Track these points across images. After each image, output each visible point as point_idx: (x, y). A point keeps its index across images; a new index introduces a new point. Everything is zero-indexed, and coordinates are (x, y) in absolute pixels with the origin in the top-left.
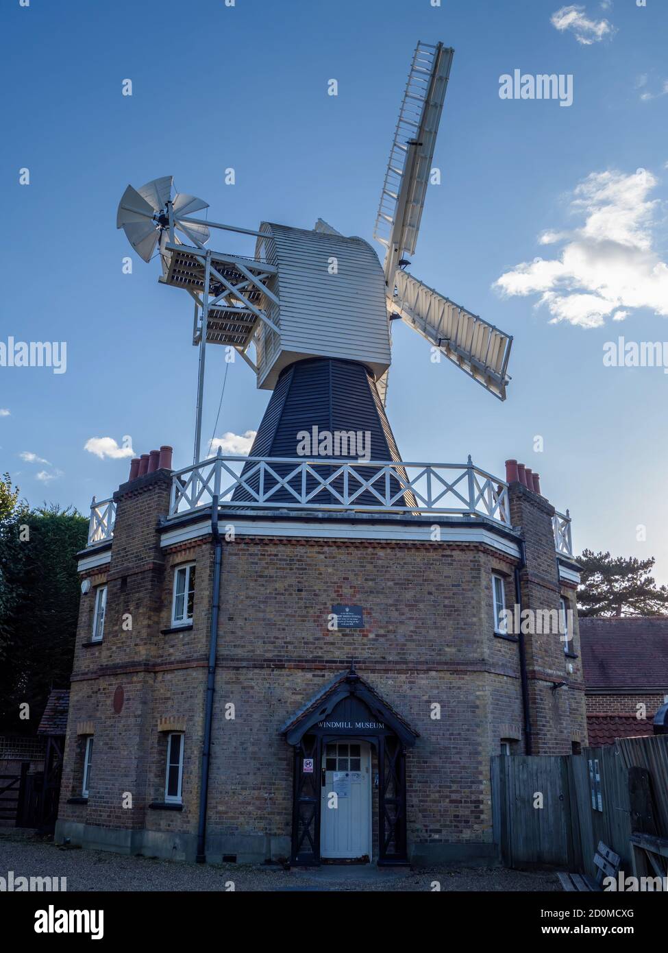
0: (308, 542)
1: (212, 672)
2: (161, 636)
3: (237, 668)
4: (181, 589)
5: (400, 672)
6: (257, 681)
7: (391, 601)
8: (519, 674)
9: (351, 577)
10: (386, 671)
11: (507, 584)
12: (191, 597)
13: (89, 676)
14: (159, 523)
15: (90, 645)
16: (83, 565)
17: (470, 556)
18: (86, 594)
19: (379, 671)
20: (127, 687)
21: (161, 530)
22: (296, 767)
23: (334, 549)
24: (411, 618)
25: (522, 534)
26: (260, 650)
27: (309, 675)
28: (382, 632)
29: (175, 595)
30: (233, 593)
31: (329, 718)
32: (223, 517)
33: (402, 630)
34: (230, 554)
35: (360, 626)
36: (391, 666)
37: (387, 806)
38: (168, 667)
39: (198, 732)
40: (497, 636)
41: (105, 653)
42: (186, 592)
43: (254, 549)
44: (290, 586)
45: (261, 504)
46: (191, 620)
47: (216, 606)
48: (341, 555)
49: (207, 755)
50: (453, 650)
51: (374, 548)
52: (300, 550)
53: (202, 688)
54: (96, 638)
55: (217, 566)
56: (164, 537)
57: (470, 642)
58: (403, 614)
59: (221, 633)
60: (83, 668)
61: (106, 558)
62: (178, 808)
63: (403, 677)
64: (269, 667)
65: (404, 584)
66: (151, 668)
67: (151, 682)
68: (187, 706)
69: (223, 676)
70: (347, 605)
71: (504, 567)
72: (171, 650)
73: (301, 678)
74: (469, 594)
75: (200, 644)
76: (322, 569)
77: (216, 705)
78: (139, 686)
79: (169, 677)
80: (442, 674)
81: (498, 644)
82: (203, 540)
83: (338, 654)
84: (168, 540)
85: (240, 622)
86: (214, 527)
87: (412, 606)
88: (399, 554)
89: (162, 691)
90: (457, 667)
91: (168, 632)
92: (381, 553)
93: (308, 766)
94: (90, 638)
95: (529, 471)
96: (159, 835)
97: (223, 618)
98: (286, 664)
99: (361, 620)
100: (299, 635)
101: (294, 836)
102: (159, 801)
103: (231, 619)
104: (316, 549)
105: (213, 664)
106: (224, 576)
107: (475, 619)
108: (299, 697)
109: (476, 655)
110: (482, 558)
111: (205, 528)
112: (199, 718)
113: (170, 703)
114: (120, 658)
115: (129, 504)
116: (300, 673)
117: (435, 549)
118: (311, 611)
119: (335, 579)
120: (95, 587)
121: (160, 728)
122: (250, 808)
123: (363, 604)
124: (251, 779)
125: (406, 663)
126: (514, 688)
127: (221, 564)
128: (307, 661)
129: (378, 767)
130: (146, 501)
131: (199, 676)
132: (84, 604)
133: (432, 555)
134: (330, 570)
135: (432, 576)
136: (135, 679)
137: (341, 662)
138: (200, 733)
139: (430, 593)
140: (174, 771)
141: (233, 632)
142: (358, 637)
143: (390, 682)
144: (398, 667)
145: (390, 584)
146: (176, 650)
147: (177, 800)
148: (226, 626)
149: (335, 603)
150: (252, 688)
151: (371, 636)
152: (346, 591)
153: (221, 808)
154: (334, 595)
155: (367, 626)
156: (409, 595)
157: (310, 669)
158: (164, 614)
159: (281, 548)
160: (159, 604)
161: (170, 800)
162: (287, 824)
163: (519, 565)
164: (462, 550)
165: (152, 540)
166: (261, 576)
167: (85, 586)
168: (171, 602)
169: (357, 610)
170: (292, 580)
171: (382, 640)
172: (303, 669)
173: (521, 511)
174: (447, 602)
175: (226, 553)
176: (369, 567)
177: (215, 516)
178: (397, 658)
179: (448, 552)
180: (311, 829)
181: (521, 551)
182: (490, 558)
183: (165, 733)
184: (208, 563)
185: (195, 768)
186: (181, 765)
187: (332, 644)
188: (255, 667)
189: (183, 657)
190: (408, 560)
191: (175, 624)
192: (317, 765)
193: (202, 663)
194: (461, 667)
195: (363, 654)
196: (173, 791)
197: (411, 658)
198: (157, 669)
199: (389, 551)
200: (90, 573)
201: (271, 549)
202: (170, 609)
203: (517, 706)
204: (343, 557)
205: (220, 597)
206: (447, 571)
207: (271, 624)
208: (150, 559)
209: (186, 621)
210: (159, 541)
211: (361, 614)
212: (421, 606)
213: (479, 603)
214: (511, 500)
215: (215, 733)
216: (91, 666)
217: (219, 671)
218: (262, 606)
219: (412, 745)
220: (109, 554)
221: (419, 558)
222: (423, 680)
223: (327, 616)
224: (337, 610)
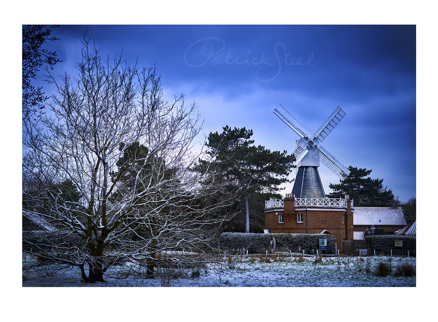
0: (319, 211)
3: (310, 229)
4: (299, 217)
7: (330, 220)
8: (345, 229)
9: (324, 216)
11: (345, 216)
14: (293, 207)
16: (276, 210)
17: (340, 213)
18: (277, 215)
19: (328, 229)
20: (291, 231)
23: (322, 212)
24: (332, 222)
25: (347, 208)
26: (313, 227)
28: (328, 224)
29: (298, 218)
30: (308, 218)
33: (331, 224)
34: (308, 213)
36: (330, 229)
38: (298, 228)
40: (343, 224)
41: (285, 226)
43: (311, 212)
45: (312, 205)
46: (302, 222)
47: (306, 221)
50: (338, 226)
52: (317, 212)
54: (280, 223)
56: (295, 209)
60: (278, 227)
61: (282, 210)
64: (314, 229)
66: (295, 229)
69: (308, 230)
71: (344, 214)
72: (299, 226)
74: (340, 218)
75: (305, 226)
76: (320, 215)
78: (294, 231)
79: (298, 230)
80: (336, 230)
82: (304, 211)
83: (323, 227)
85: (310, 223)
87: (332, 220)
88: (331, 213)
89: (297, 232)
90: (338, 229)
91: (297, 223)
92: (328, 213)
94: (278, 222)
97: (308, 222)
98: (316, 229)
100: (318, 224)
106: (307, 216)
107: (341, 222)
110: (342, 213)
111: (304, 209)
114: (289, 227)
115: (287, 202)
118: (319, 221)
119: (322, 216)
120: (279, 214)
126: (345, 231)
131: (305, 230)
132: (277, 217)
133: (335, 213)
135: (335, 216)
139: (335, 218)
142: (325, 225)
143: (330, 231)
145: (330, 217)
148: (308, 223)
152: (324, 218)
154: (322, 219)
155: (326, 223)
158: (296, 221)
160: (296, 219)
163: (346, 212)
165: (293, 209)
166: (312, 216)
169: (325, 221)
170: (317, 217)
172: (318, 229)
173: (347, 204)
174: (337, 220)
176: (327, 215)
177: (307, 208)
179: (337, 212)
181: (347, 210)
184: (304, 214)
188: (312, 229)
189: (301, 227)
191: (298, 222)
193: (305, 228)
195: (326, 227)
197: (332, 227)
200: (278, 212)
201: (314, 212)
203: (345, 234)
207: (314, 223)
208: (293, 213)
209: (300, 222)
212: (334, 220)
213: (341, 220)
216: (280, 227)
218: (313, 220)
221: (333, 213)
222: (334, 231)
223: (321, 222)
224: (323, 221)
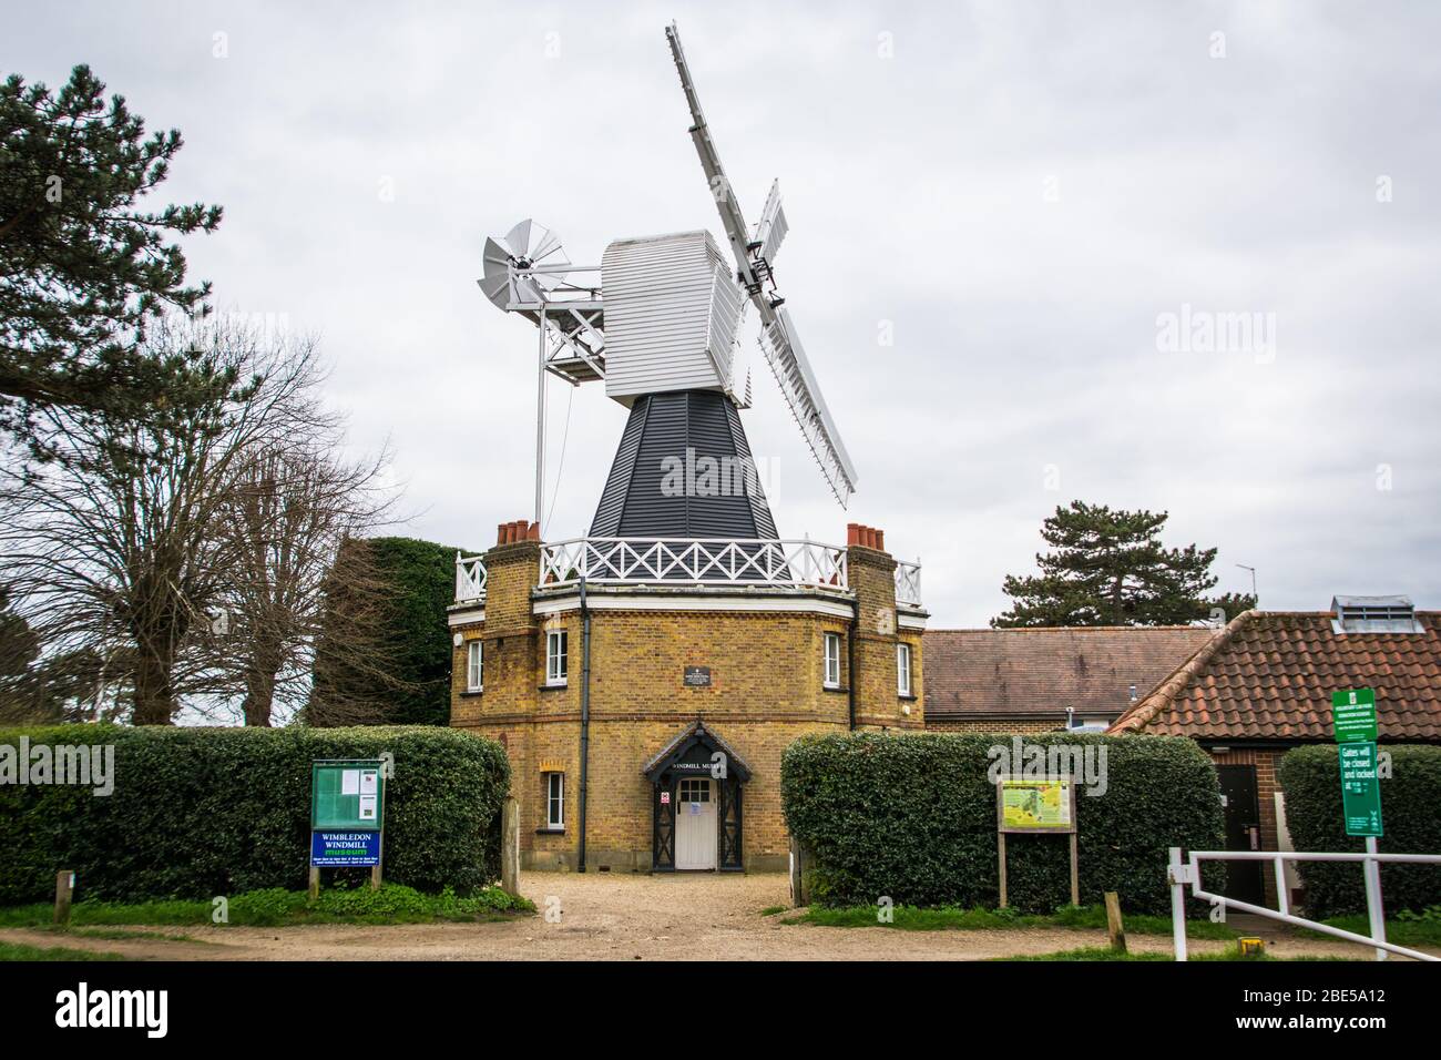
0: (664, 613)
1: (585, 724)
2: (538, 692)
3: (606, 721)
4: (554, 652)
5: (741, 722)
6: (622, 731)
7: (734, 663)
8: (848, 720)
9: (701, 643)
10: (730, 722)
11: (841, 641)
12: (564, 660)
13: (469, 723)
14: (531, 593)
15: (466, 696)
16: (454, 621)
17: (802, 623)
18: (459, 647)
19: (724, 721)
20: (510, 735)
21: (533, 600)
22: (657, 799)
23: (686, 620)
24: (751, 677)
25: (857, 597)
26: (626, 706)
27: (666, 726)
28: (727, 689)
29: (548, 656)
30: (600, 658)
31: (680, 761)
32: (589, 594)
33: (743, 687)
34: (597, 625)
35: (708, 684)
36: (733, 718)
37: (727, 828)
38: (546, 719)
39: (575, 772)
40: (826, 690)
41: (486, 705)
42: (559, 655)
43: (617, 621)
44: (649, 651)
45: (623, 580)
46: (565, 679)
47: (586, 671)
48: (692, 624)
49: (584, 791)
50: (787, 703)
51: (721, 618)
52: (657, 621)
53: (577, 737)
54: (472, 689)
55: (586, 635)
56: (536, 605)
57: (801, 697)
58: (744, 674)
59: (591, 692)
60: (462, 715)
61: (479, 616)
62: (561, 833)
63: (743, 726)
64: (632, 720)
65: (745, 648)
66: (531, 720)
67: (531, 731)
68: (565, 752)
69: (594, 728)
70: (697, 668)
71: (838, 628)
72: (549, 705)
73: (659, 729)
74: (801, 656)
75: (575, 702)
76: (676, 637)
77: (589, 751)
78: (521, 735)
79: (547, 727)
80: (776, 724)
81: (827, 697)
82: (572, 612)
83: (690, 708)
84: (539, 608)
85: (608, 683)
86: (583, 603)
87: (752, 667)
88: (743, 622)
89: (542, 739)
90: (789, 718)
91: (545, 689)
92: (726, 622)
93: (665, 798)
94: (466, 689)
95: (871, 531)
96: (545, 853)
97: (593, 680)
98: (647, 717)
99: (709, 679)
100: (655, 693)
101: (655, 851)
102: (543, 828)
103: (599, 680)
104: (671, 619)
105: (585, 719)
106: (593, 644)
107: (805, 678)
108: (658, 744)
109: (805, 707)
110: (814, 624)
111: (575, 603)
112: (576, 762)
113: (550, 748)
114: (501, 710)
115: (499, 569)
116: (658, 724)
117: (773, 618)
118: (667, 672)
119: (687, 644)
120: (468, 642)
121: (541, 770)
122: (620, 831)
123: (710, 666)
124: (620, 809)
125: (746, 715)
127: (589, 634)
128: (663, 714)
129: (722, 799)
130: (517, 571)
131: (575, 728)
132: (458, 657)
133: (771, 622)
134: (683, 637)
135: (770, 641)
136: (517, 728)
137: (692, 715)
138: (578, 774)
139: (768, 656)
140: (555, 804)
141: (602, 692)
142: (706, 694)
143: (733, 730)
144: (740, 718)
145: (734, 648)
146: (553, 706)
147: (559, 826)
148: (595, 687)
149: (687, 665)
150: (619, 736)
151: (718, 693)
152: (696, 654)
153: (596, 831)
154: (686, 659)
155: (714, 685)
156: (749, 658)
157: (667, 721)
158: (540, 673)
159: (640, 619)
160: (536, 665)
161: (552, 826)
162: (650, 843)
163: (853, 624)
164: (796, 618)
165: (526, 607)
166: (624, 644)
167: (458, 639)
168: (545, 663)
169: (706, 671)
170: (651, 647)
171: (726, 696)
172: (661, 721)
173: (857, 574)
174: (782, 663)
175: (594, 624)
176: (716, 634)
177: (584, 594)
178: (738, 711)
179: (785, 620)
180: (668, 845)
181: (856, 612)
182: (822, 622)
183: (545, 774)
184: (579, 632)
185: (574, 800)
186: (561, 799)
187: (685, 700)
188: (621, 720)
189: (560, 712)
190: (750, 627)
191: (551, 682)
192: (673, 797)
193: (576, 717)
194: (791, 718)
195: (711, 707)
196: (555, 819)
197: (750, 711)
198: (537, 720)
199: (733, 619)
200: (462, 628)
201: (632, 620)
202: (545, 668)
204: (693, 626)
205: (589, 662)
206: (783, 636)
207: (633, 684)
208: (525, 627)
209: (560, 681)
210: (531, 609)
211: (709, 674)
212: (760, 666)
213: (809, 663)
214: (849, 564)
215: (589, 773)
216: (470, 714)
217: (591, 724)
218: (626, 668)
219: (746, 781)
220: (483, 613)
221: (759, 625)
222: (760, 729)
223: (680, 677)
224: (688, 671)
